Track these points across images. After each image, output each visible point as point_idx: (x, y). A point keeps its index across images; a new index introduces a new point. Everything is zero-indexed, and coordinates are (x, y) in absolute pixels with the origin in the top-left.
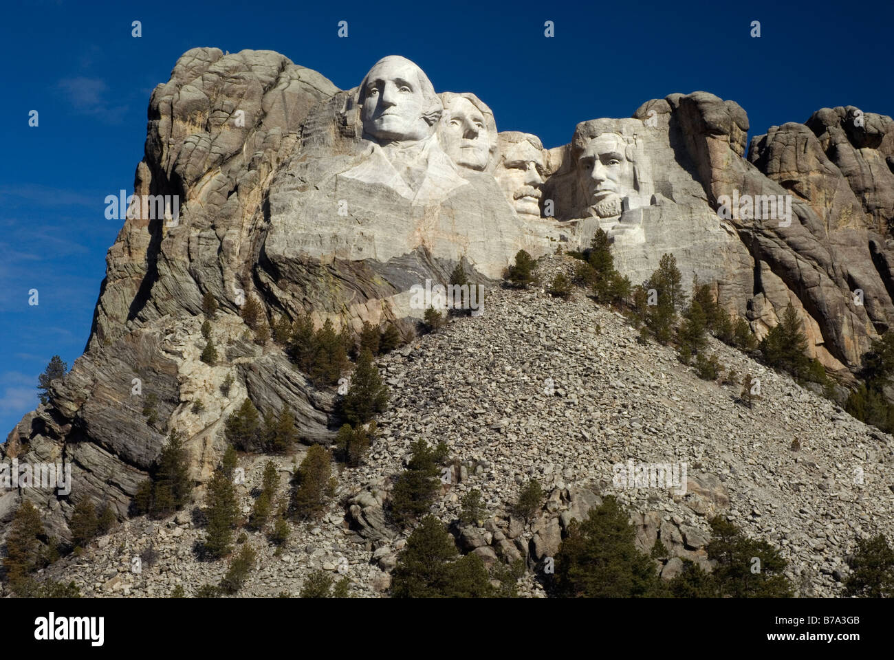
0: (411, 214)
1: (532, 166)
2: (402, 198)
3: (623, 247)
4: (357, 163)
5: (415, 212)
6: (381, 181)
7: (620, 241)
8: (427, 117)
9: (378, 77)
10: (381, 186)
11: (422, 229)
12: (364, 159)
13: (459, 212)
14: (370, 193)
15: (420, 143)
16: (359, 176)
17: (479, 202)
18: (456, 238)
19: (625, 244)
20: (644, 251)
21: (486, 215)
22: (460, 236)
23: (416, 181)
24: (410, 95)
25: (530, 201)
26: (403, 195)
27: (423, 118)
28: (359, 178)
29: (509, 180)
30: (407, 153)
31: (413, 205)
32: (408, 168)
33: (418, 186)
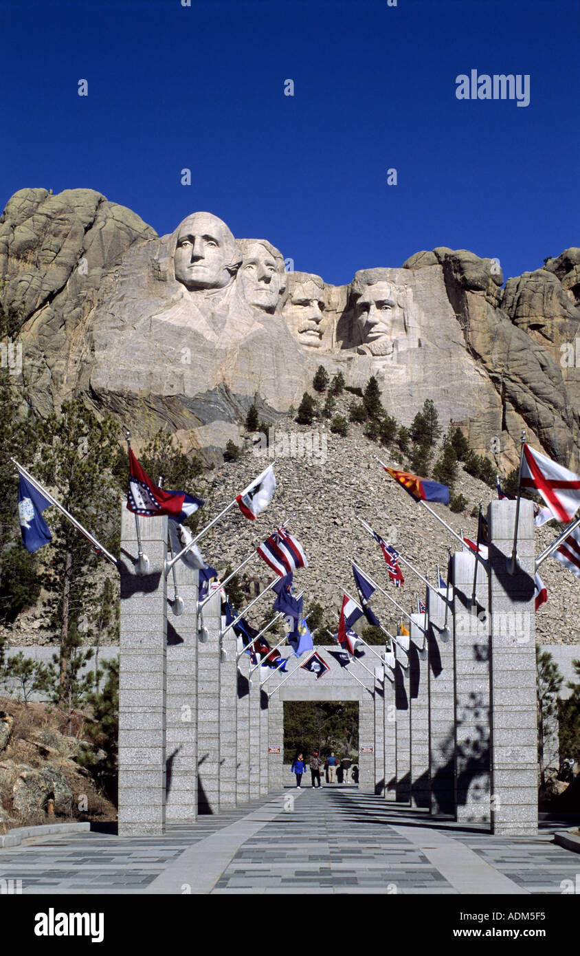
0: (215, 356)
1: (316, 303)
2: (207, 341)
3: (392, 386)
4: (169, 306)
5: (218, 354)
6: (189, 325)
7: (390, 380)
8: (230, 268)
10: (189, 329)
11: (224, 369)
12: (174, 302)
13: (255, 354)
14: (180, 334)
15: (223, 290)
16: (170, 319)
17: (271, 343)
18: (252, 377)
19: (393, 383)
20: (409, 390)
21: (276, 356)
22: (254, 375)
23: (220, 325)
24: (217, 249)
25: (311, 335)
26: (208, 338)
27: (227, 269)
28: (170, 321)
29: (294, 316)
30: (211, 299)
31: (217, 347)
32: (212, 314)
33: (221, 330)
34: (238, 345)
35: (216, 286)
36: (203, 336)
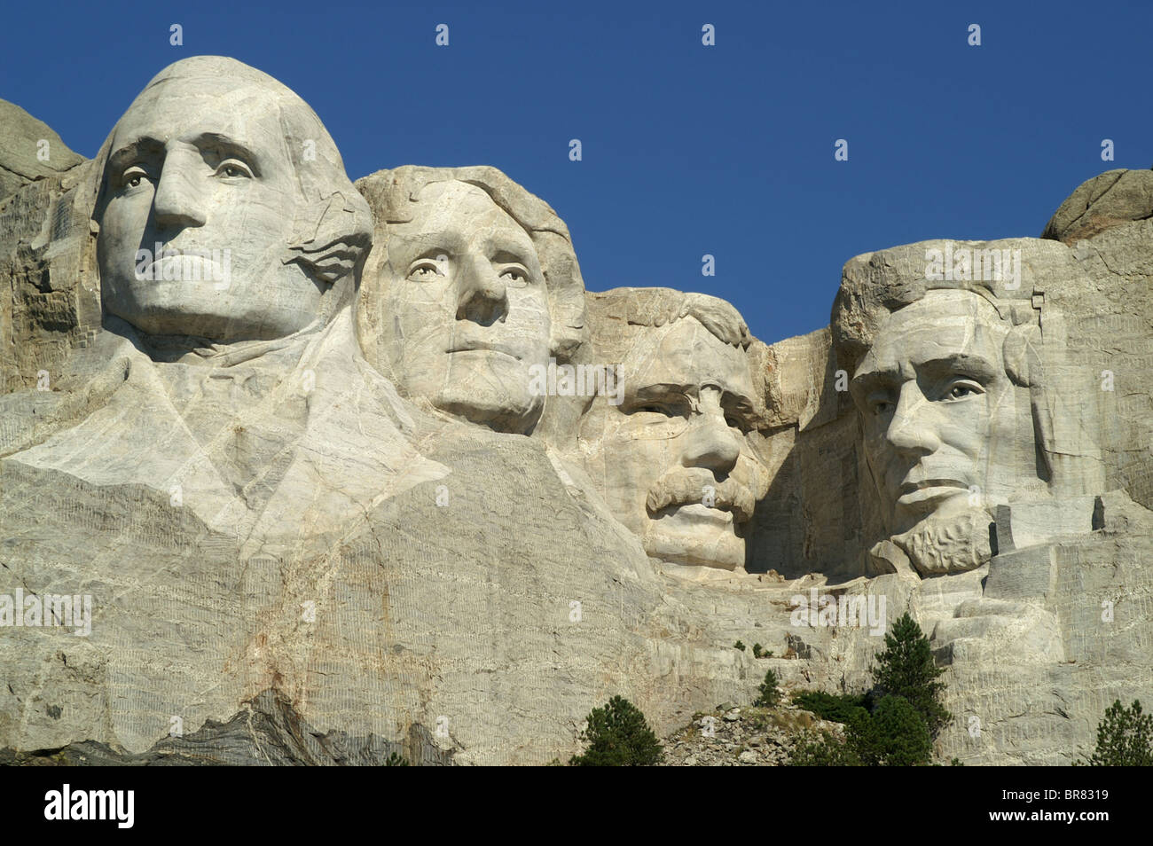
0: (239, 587)
1: (710, 401)
2: (210, 532)
3: (982, 679)
4: (76, 414)
5: (250, 580)
6: (142, 478)
7: (973, 658)
8: (311, 258)
9: (145, 131)
10: (144, 494)
11: (274, 637)
12: (98, 401)
13: (406, 576)
14: (105, 517)
15: (289, 344)
16: (75, 461)
17: (481, 537)
18: (393, 664)
19: (987, 668)
20: (1056, 693)
21: (505, 581)
22: (406, 655)
23: (263, 472)
24: (252, 187)
25: (699, 519)
26: (215, 522)
27: (298, 261)
28: (72, 471)
29: (630, 451)
30: (239, 379)
31: (244, 556)
32: (240, 431)
33: (267, 489)
34: (336, 544)
35: (258, 328)
36: (193, 517)
